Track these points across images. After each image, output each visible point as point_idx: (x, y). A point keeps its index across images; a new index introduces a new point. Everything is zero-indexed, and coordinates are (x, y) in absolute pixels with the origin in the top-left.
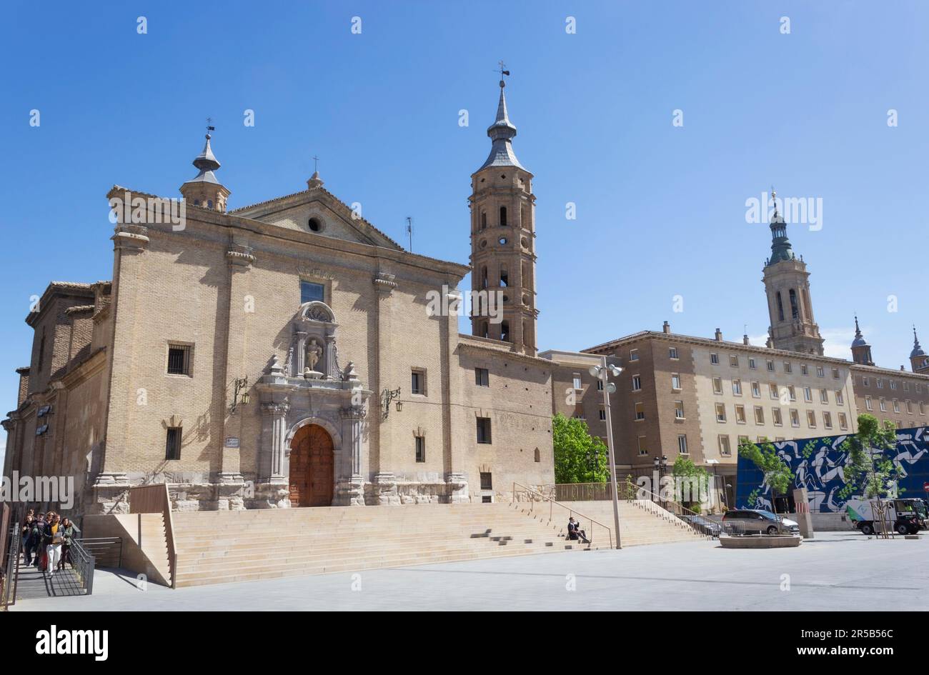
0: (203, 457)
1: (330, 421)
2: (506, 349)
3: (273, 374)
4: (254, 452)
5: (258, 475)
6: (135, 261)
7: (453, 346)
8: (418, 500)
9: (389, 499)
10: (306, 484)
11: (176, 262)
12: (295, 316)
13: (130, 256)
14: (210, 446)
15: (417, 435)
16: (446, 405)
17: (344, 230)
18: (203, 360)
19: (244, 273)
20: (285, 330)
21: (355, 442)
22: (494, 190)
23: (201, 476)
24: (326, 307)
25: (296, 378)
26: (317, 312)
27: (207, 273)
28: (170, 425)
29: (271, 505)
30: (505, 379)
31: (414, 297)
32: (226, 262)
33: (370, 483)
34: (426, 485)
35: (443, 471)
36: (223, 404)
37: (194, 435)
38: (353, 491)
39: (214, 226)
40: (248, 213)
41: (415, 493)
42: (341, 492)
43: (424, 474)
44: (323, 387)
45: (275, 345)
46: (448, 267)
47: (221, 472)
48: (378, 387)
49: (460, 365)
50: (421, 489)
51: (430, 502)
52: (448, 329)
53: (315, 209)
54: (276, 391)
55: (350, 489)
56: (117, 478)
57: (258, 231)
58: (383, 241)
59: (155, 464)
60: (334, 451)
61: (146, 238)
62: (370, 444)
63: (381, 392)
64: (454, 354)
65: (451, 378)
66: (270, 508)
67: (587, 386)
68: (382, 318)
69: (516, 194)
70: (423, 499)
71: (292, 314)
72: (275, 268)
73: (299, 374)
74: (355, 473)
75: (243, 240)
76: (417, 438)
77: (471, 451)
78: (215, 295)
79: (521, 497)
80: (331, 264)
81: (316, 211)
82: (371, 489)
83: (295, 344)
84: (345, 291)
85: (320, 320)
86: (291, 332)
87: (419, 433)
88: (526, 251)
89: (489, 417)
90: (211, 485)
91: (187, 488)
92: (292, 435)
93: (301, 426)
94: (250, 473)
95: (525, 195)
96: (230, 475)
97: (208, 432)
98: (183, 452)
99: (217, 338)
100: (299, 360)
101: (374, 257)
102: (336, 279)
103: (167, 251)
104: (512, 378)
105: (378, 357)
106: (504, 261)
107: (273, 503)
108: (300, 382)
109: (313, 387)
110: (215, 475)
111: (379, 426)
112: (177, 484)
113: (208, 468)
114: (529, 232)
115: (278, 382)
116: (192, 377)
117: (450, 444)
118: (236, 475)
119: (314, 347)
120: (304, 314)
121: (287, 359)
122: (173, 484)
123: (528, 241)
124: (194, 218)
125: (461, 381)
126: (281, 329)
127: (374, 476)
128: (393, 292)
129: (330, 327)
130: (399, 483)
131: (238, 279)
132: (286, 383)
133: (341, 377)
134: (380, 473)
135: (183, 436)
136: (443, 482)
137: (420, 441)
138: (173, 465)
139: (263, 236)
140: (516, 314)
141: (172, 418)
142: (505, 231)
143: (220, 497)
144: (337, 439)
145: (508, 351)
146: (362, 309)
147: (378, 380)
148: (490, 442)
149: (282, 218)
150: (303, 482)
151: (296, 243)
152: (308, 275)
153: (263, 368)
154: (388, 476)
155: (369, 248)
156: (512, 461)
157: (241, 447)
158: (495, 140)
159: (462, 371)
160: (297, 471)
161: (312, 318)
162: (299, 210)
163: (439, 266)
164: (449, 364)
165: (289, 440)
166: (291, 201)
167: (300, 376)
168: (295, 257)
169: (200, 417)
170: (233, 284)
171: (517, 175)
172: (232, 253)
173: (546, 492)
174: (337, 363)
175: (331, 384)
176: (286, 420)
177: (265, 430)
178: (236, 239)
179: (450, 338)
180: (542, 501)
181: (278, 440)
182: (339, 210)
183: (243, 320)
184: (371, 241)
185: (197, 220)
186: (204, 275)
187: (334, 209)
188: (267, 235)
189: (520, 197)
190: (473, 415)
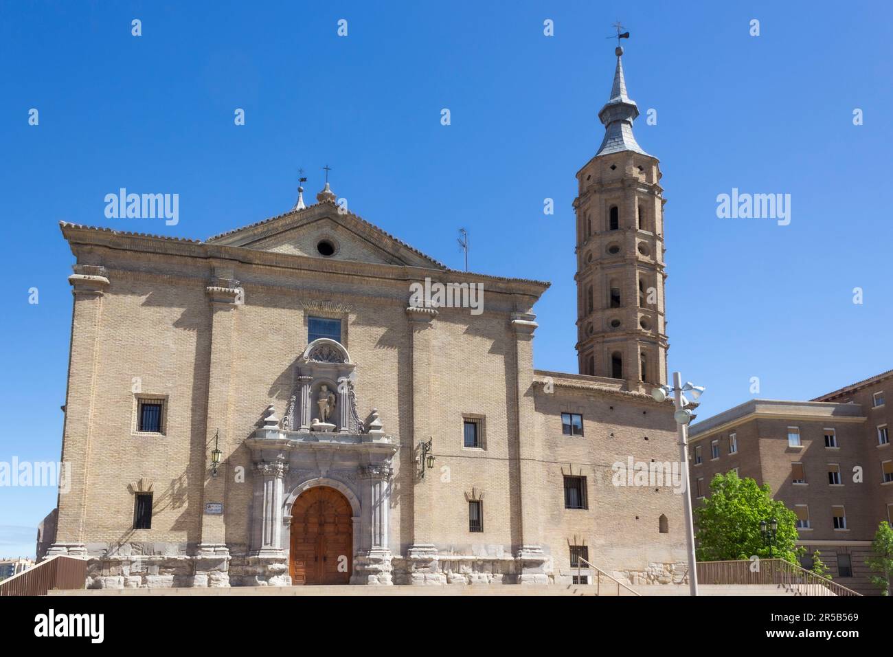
0: (178, 527)
1: (344, 483)
2: (616, 388)
3: (266, 427)
4: (244, 521)
5: (250, 547)
6: (91, 305)
7: (524, 385)
8: (472, 580)
9: (425, 577)
10: (316, 558)
11: (143, 305)
12: (298, 359)
13: (86, 301)
14: (187, 513)
15: (471, 498)
16: (515, 460)
17: (365, 251)
18: (178, 416)
19: (229, 311)
20: (285, 375)
21: (375, 507)
22: (601, 186)
23: (176, 547)
24: (336, 344)
25: (299, 432)
26: (326, 351)
27: (183, 315)
28: (137, 490)
29: (259, 582)
30: (610, 426)
31: (466, 327)
32: (207, 300)
33: (402, 557)
34: (485, 561)
35: (510, 543)
36: (203, 464)
37: (168, 501)
38: (371, 566)
39: (189, 260)
40: (231, 240)
41: (469, 570)
42: (358, 568)
43: (483, 546)
44: (334, 442)
45: (271, 394)
46: (513, 285)
47: (201, 543)
48: (413, 440)
49: (536, 409)
50: (478, 565)
51: (490, 582)
52: (516, 363)
53: (324, 229)
54: (266, 447)
55: (368, 565)
56: (71, 549)
57: (246, 260)
58: (417, 259)
59: (120, 533)
60: (353, 518)
61: (105, 279)
62: (402, 509)
63: (415, 446)
64: (524, 396)
65: (521, 427)
66: (259, 585)
67: (808, 443)
68: (417, 355)
69: (630, 186)
70: (479, 578)
71: (293, 357)
72: (272, 303)
73: (302, 427)
74: (375, 545)
75: (227, 272)
76: (471, 502)
77: (555, 519)
78: (195, 339)
79: (636, 578)
80: (345, 293)
81: (326, 231)
82: (404, 565)
83: (297, 391)
84: (367, 325)
85: (330, 361)
86: (293, 377)
87: (473, 495)
88: (646, 259)
89: (583, 475)
90: (189, 557)
91: (159, 561)
92: (292, 499)
93: (304, 489)
94: (240, 545)
95: (643, 186)
96: (212, 547)
97: (185, 497)
98: (154, 520)
99: (195, 388)
100: (303, 411)
101: (406, 280)
102: (353, 311)
103: (133, 293)
104: (621, 424)
105: (412, 403)
106: (614, 276)
107: (262, 580)
108: (305, 436)
109: (320, 441)
110: (193, 546)
111: (413, 488)
112: (147, 556)
113: (185, 539)
114: (651, 234)
115: (269, 436)
116: (165, 434)
117: (521, 510)
118: (219, 547)
119: (325, 395)
120: (306, 354)
121: (288, 409)
122: (143, 557)
123: (650, 247)
124: (164, 251)
125: (538, 429)
126: (279, 374)
127: (406, 549)
128: (434, 322)
129: (344, 368)
130: (443, 558)
131: (222, 320)
132: (282, 437)
133: (361, 429)
134: (415, 545)
135: (153, 502)
136: (510, 557)
137: (476, 506)
138: (142, 535)
139: (254, 266)
140: (629, 341)
141: (140, 483)
142: (615, 238)
143: (197, 572)
144: (354, 503)
145: (618, 390)
146: (391, 346)
147: (413, 430)
148: (586, 508)
149: (281, 243)
150: (312, 556)
151: (297, 271)
152: (316, 308)
153: (255, 421)
154: (426, 549)
155: (396, 269)
156: (622, 531)
157: (226, 513)
158: (609, 125)
159: (540, 417)
160: (304, 542)
161: (319, 359)
162: (302, 231)
163: (501, 285)
164: (518, 408)
165: (289, 505)
166: (288, 220)
167: (305, 429)
168: (297, 289)
169: (174, 481)
170: (215, 324)
171: (632, 162)
172: (211, 288)
173: (677, 572)
174: (354, 412)
175: (346, 437)
176: (285, 481)
177: (257, 494)
178: (218, 273)
179: (520, 375)
180: (671, 583)
181: (270, 505)
182: (355, 226)
183: (228, 365)
184: (402, 261)
185: (168, 254)
186: (179, 317)
187: (348, 227)
188: (258, 264)
189: (635, 189)
190: (559, 472)
